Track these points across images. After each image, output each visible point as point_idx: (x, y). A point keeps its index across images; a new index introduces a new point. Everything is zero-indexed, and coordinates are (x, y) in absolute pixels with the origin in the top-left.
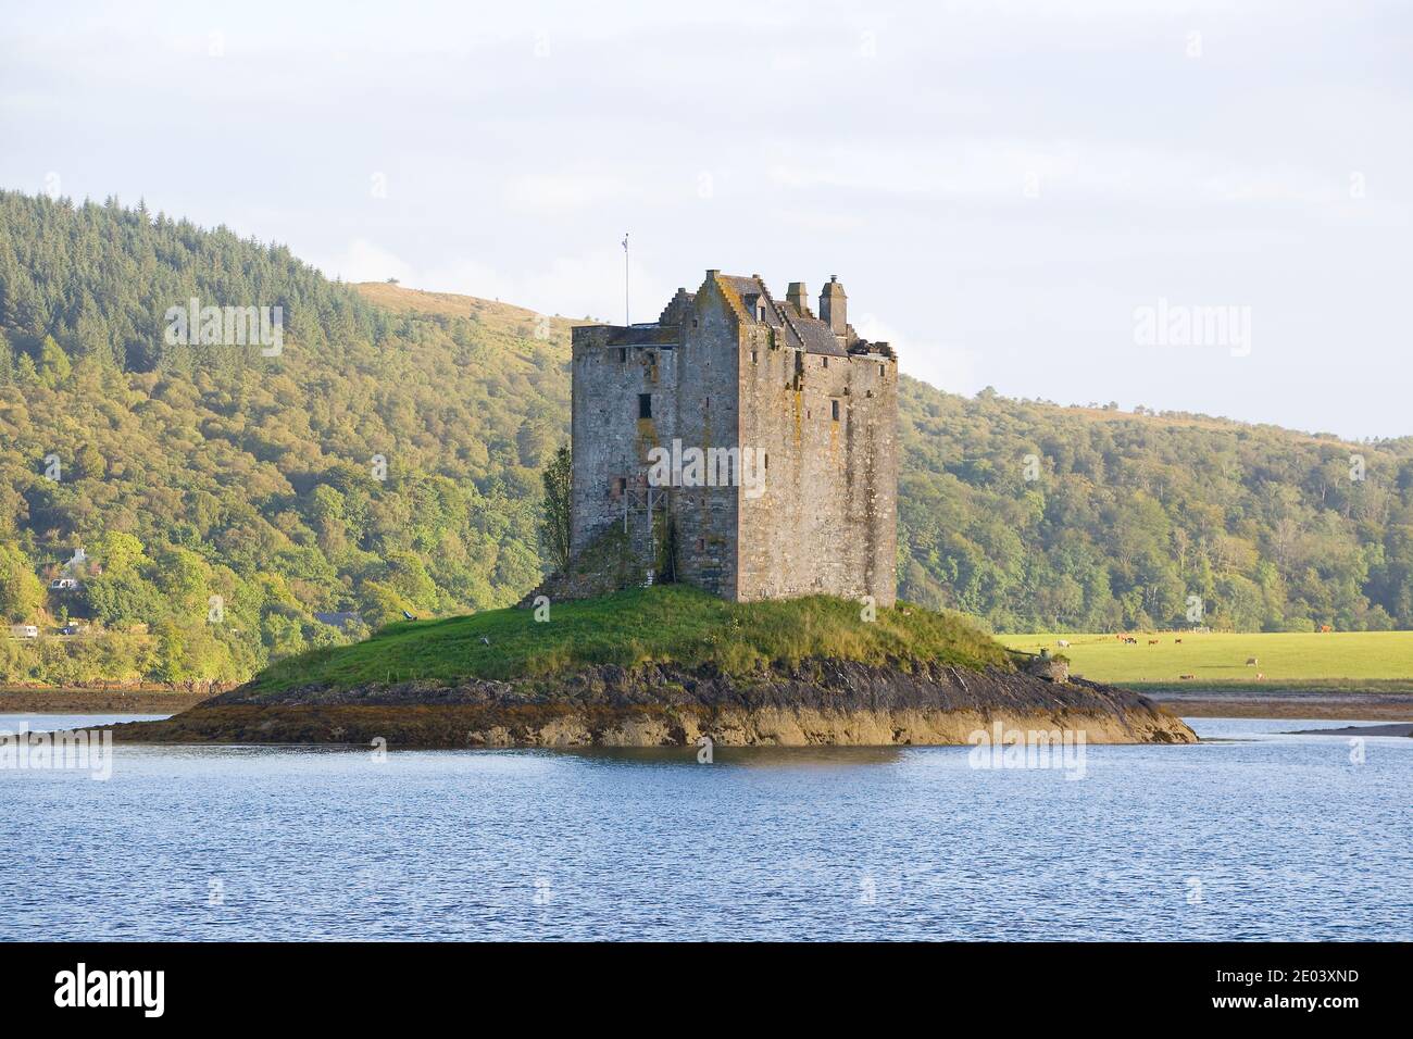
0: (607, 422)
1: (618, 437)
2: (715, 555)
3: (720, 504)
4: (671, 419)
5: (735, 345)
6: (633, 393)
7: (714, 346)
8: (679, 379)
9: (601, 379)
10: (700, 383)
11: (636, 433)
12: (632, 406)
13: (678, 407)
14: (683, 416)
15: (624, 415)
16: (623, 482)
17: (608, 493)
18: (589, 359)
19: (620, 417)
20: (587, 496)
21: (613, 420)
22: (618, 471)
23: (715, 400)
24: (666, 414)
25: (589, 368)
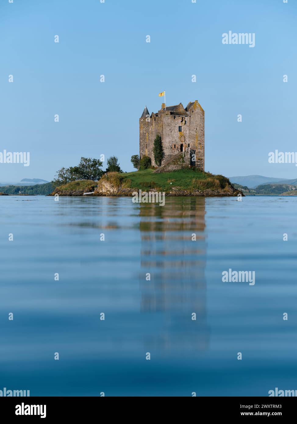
0: (171, 132)
1: (174, 135)
2: (199, 162)
3: (200, 151)
4: (188, 132)
5: (203, 117)
6: (178, 126)
7: (198, 117)
8: (190, 123)
9: (169, 122)
10: (195, 124)
11: (179, 135)
12: (177, 129)
13: (190, 130)
14: (191, 131)
15: (176, 131)
16: (175, 145)
17: (171, 148)
18: (166, 118)
19: (175, 131)
20: (166, 148)
21: (173, 131)
22: (174, 143)
23: (198, 128)
24: (186, 131)
25: (167, 120)
